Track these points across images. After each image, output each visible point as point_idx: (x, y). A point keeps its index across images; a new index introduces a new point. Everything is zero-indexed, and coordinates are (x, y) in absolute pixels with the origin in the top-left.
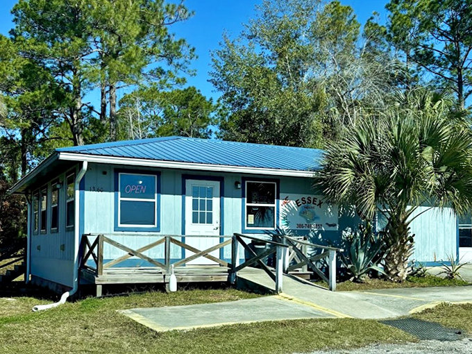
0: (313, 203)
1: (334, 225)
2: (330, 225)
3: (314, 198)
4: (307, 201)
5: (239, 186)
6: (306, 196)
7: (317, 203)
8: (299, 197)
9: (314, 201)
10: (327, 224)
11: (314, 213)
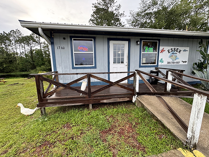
0: (177, 51)
1: (186, 62)
2: (184, 62)
3: (177, 49)
4: (173, 50)
5: (139, 43)
6: (173, 48)
7: (179, 51)
8: (170, 48)
9: (177, 50)
10: (182, 61)
11: (176, 56)
